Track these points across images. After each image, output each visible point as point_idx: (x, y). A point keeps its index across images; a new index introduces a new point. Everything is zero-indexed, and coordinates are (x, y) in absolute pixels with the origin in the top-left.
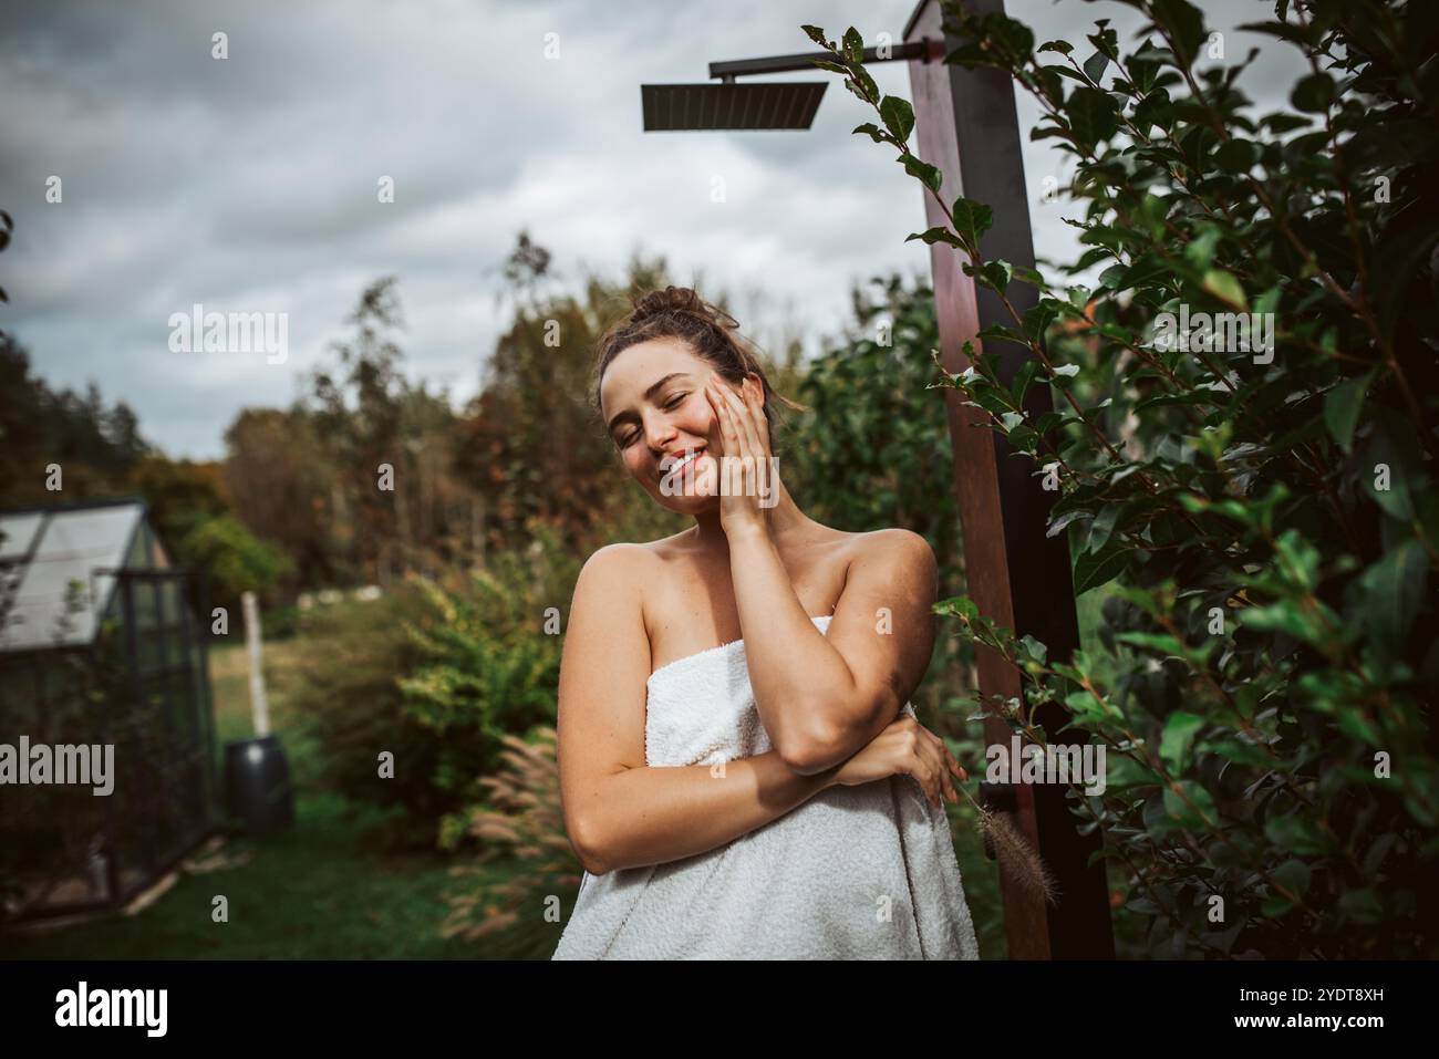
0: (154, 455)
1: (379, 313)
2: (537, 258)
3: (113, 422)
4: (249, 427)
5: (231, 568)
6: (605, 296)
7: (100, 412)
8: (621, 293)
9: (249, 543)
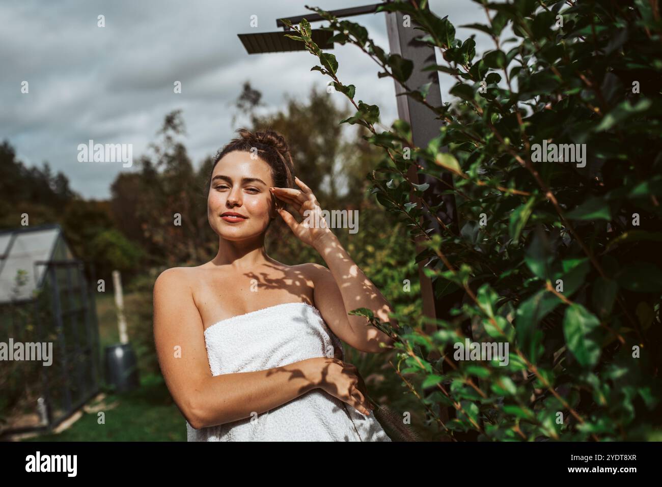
0: (77, 199)
1: (174, 128)
2: (253, 96)
3: (56, 182)
4: (123, 183)
5: (116, 255)
6: (298, 110)
7: (50, 177)
8: (307, 109)
9: (124, 242)
